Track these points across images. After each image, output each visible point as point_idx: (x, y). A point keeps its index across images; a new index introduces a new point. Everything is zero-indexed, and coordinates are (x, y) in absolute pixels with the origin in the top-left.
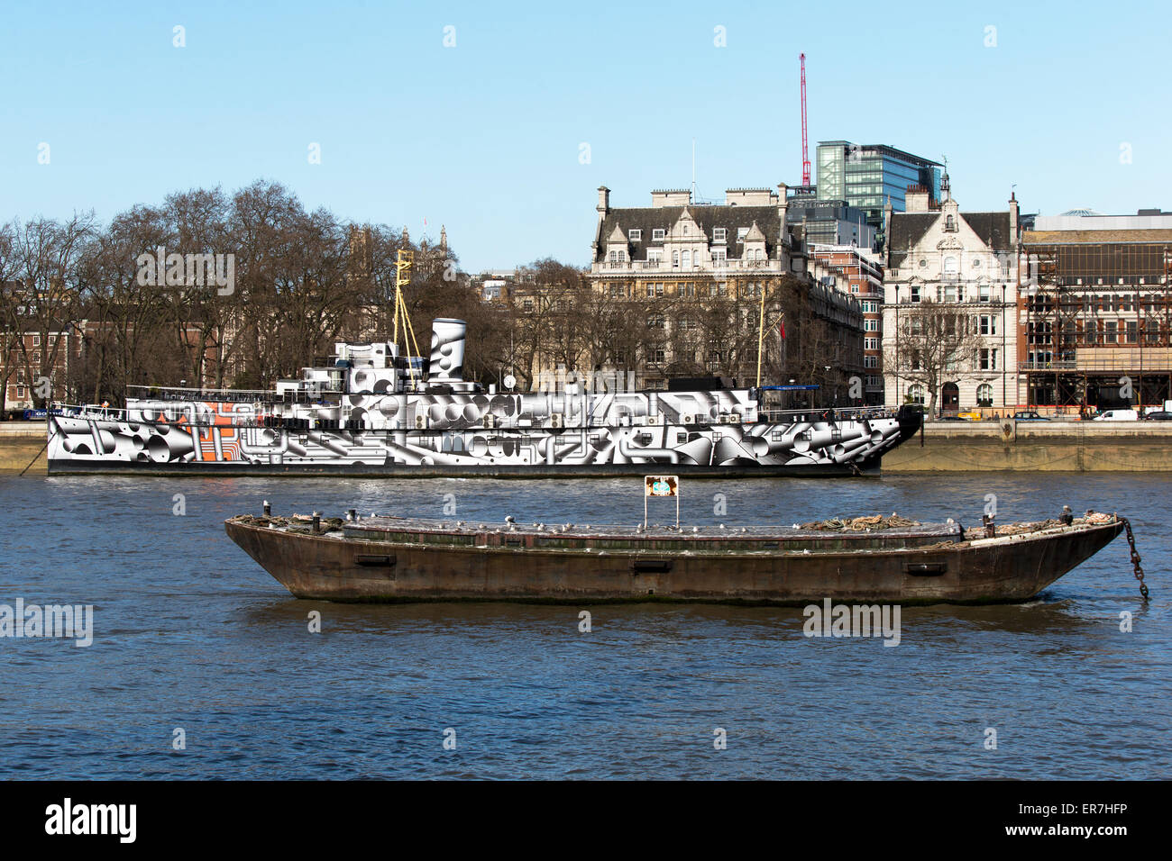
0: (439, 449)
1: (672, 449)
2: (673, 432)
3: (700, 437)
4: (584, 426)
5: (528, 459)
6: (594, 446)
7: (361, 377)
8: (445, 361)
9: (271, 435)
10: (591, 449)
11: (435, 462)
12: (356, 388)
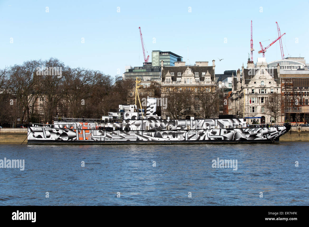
0: (153, 136)
1: (222, 136)
2: (223, 131)
3: (230, 132)
4: (196, 129)
5: (180, 139)
6: (200, 135)
7: (127, 115)
8: (151, 110)
9: (101, 132)
10: (198, 136)
11: (152, 140)
12: (126, 118)
